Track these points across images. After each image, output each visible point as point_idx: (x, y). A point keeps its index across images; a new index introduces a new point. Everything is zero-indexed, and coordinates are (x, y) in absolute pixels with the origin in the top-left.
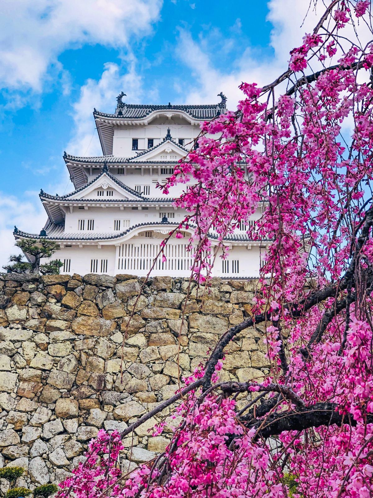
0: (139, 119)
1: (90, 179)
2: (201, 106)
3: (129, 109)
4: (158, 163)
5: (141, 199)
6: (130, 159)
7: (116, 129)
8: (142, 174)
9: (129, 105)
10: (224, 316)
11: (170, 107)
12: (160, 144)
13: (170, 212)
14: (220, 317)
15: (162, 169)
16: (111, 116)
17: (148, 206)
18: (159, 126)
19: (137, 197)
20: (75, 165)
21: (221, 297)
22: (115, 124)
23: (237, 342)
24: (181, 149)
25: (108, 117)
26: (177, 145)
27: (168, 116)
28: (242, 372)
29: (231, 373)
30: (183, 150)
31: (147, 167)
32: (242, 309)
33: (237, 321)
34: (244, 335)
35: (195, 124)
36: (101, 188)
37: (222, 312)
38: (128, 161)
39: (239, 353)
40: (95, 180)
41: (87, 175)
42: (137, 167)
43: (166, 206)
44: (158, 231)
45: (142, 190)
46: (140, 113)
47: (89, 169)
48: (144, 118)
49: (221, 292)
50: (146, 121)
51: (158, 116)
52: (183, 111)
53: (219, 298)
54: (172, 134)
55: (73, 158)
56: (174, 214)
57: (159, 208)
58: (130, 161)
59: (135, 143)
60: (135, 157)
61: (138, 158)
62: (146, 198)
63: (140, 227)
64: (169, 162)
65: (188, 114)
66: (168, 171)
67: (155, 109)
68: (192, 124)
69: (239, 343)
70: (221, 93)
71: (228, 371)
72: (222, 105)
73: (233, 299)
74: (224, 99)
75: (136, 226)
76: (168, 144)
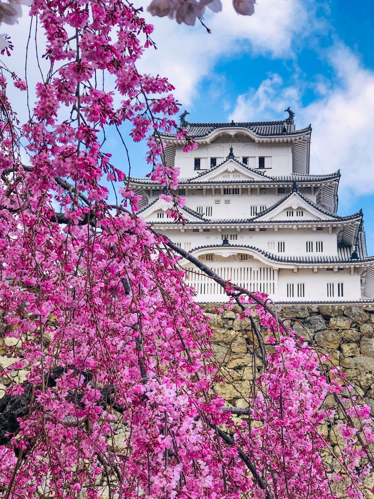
0: (201, 138)
1: (150, 201)
2: (267, 122)
3: (192, 128)
4: (220, 183)
5: (201, 221)
6: (191, 180)
7: (177, 149)
8: (204, 195)
9: (192, 124)
10: (226, 344)
11: (233, 124)
12: (222, 164)
13: (233, 234)
14: (221, 345)
15: (225, 189)
16: (172, 135)
17: (209, 228)
18: (222, 145)
19: (198, 219)
20: (134, 187)
21: (224, 324)
22: (176, 144)
23: (239, 371)
24: (244, 168)
25: (169, 137)
26: (240, 163)
27: (231, 134)
28: (242, 403)
29: (231, 403)
30: (247, 169)
31: (209, 187)
32: (246, 336)
33: (239, 349)
34: (246, 364)
35: (259, 142)
36: (161, 210)
37: (224, 340)
38: (189, 182)
39: (240, 382)
40: (154, 202)
41: (147, 197)
42: (199, 187)
43: (228, 227)
44: (219, 254)
45: (204, 211)
46: (203, 131)
47: (149, 190)
48: (206, 136)
49: (223, 319)
50: (208, 140)
51: (221, 135)
52: (246, 129)
53: (222, 325)
54: (235, 153)
55: (132, 180)
56: (236, 236)
57: (221, 230)
58: (191, 181)
59: (197, 162)
60: (196, 178)
61: (199, 178)
62: (207, 220)
63: (199, 250)
64: (231, 182)
65: (252, 131)
66: (231, 192)
67: (217, 127)
68: (257, 142)
69: (241, 372)
70: (289, 108)
71: (227, 401)
72: (290, 121)
73: (236, 326)
74: (292, 114)
75: (196, 249)
76: (231, 163)
